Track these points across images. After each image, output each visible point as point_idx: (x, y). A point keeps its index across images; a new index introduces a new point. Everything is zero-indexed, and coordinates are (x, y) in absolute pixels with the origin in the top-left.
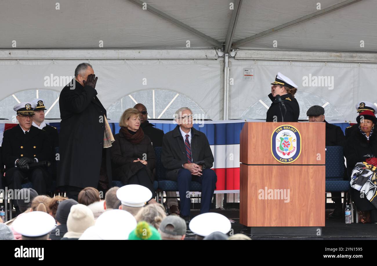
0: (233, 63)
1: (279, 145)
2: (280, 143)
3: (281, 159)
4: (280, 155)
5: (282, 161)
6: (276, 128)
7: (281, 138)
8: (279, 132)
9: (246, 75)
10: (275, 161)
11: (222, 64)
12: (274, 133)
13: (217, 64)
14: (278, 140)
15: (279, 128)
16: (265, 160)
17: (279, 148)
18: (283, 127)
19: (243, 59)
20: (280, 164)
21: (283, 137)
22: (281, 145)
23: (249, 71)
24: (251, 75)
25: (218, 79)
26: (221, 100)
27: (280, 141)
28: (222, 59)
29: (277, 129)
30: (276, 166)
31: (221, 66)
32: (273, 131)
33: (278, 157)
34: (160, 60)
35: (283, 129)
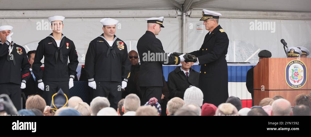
0: (188, 20)
1: (291, 75)
2: (292, 73)
3: (293, 85)
4: (292, 82)
5: (293, 87)
6: (288, 62)
7: (292, 70)
8: (291, 65)
9: (198, 29)
10: (288, 87)
11: (180, 21)
12: (288, 66)
13: (177, 21)
14: (290, 71)
15: (291, 62)
16: (281, 86)
17: (291, 77)
18: (293, 62)
19: (196, 17)
20: (293, 89)
21: (294, 69)
22: (292, 75)
23: (200, 26)
24: (201, 29)
25: (178, 32)
26: (180, 48)
27: (292, 72)
28: (180, 17)
29: (290, 63)
30: (289, 91)
31: (179, 22)
32: (286, 65)
33: (291, 84)
34: (135, 18)
35: (294, 63)
